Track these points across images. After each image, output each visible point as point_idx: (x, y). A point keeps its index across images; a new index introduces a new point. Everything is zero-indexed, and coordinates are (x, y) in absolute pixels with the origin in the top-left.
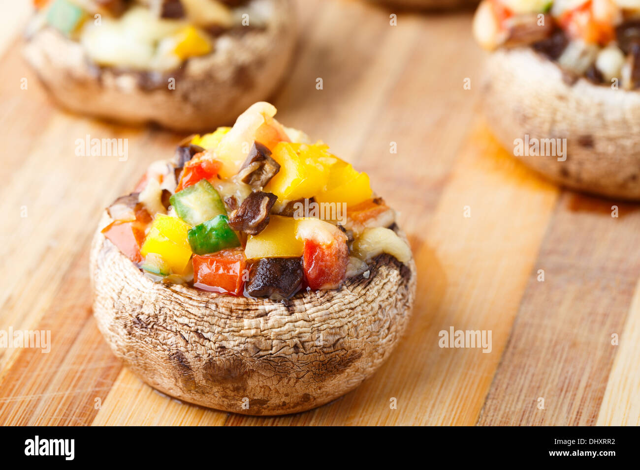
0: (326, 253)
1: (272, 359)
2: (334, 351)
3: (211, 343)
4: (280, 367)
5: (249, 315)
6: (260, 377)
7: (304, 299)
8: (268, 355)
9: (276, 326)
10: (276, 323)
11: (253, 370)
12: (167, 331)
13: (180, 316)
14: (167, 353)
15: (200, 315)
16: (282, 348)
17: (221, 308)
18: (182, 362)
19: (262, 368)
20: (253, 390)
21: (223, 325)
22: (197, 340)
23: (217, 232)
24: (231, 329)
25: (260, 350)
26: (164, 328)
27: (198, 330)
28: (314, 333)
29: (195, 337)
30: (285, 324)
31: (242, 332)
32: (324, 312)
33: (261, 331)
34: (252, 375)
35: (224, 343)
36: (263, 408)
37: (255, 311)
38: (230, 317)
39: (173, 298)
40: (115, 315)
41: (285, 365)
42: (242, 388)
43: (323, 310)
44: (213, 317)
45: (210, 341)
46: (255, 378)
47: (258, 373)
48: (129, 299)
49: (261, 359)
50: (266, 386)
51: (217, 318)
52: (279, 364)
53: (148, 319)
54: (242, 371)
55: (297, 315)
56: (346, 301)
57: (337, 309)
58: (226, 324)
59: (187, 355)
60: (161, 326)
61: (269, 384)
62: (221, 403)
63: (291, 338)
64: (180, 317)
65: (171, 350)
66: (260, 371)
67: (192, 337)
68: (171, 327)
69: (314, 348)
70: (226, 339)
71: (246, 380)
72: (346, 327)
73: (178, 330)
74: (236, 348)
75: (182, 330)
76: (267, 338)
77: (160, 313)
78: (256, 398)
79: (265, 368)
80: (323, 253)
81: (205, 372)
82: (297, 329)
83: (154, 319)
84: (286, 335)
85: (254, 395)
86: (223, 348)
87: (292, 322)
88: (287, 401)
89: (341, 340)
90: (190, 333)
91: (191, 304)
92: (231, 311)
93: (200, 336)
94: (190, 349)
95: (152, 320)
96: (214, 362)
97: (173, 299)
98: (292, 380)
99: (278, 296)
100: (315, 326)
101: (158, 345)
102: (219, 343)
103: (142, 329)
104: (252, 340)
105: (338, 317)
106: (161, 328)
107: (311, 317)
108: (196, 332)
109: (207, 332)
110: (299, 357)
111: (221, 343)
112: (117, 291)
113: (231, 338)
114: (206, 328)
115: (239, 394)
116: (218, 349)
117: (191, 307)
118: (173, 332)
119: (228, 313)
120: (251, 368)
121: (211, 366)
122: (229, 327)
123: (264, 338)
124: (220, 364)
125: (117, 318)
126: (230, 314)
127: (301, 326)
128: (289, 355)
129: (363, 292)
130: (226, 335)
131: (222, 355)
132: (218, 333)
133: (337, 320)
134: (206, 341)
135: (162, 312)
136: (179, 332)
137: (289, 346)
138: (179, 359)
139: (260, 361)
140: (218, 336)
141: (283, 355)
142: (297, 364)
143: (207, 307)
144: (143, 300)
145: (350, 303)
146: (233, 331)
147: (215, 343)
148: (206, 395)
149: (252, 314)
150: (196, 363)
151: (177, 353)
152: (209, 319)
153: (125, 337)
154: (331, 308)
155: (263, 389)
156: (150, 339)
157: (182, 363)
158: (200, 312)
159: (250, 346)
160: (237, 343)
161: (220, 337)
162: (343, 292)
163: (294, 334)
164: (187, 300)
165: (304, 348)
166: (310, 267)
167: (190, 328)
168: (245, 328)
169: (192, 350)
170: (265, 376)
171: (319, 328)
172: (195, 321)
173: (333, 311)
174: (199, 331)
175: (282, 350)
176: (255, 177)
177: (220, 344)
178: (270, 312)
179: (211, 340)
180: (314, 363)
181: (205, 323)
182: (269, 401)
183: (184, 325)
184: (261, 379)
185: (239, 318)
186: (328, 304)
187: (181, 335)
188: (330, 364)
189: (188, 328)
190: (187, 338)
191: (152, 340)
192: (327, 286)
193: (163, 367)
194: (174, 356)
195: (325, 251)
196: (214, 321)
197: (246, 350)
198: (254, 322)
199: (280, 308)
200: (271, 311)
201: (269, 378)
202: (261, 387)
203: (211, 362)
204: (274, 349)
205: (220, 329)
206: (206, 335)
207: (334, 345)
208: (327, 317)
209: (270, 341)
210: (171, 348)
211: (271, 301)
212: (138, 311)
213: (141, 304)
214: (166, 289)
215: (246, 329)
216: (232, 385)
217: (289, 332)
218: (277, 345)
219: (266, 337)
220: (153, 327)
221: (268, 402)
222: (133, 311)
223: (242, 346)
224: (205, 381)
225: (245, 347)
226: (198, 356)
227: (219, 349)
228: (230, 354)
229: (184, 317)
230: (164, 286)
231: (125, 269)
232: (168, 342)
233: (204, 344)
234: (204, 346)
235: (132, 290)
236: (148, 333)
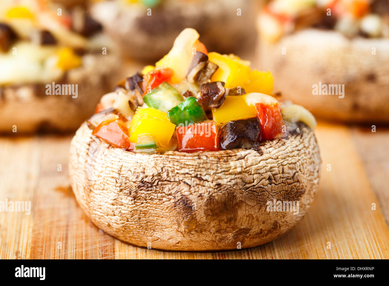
0: (275, 111)
1: (255, 189)
2: (293, 183)
3: (210, 182)
4: (261, 197)
5: (232, 159)
6: (247, 207)
7: (266, 146)
8: (252, 186)
9: (254, 164)
10: (253, 161)
11: (242, 201)
12: (171, 183)
13: (181, 168)
14: (172, 201)
15: (196, 164)
16: (261, 180)
17: (210, 157)
18: (186, 204)
19: (248, 198)
20: (241, 220)
21: (216, 168)
22: (198, 183)
23: (189, 110)
24: (223, 170)
25: (246, 183)
26: (168, 181)
27: (197, 175)
28: (280, 168)
29: (196, 181)
30: (259, 162)
31: (231, 171)
32: (284, 152)
33: (244, 169)
34: (241, 205)
35: (220, 181)
36: (246, 237)
37: (236, 156)
38: (219, 162)
39: (169, 159)
40: (118, 189)
41: (263, 194)
42: (234, 218)
43: (281, 150)
44: (207, 164)
45: (208, 181)
46: (244, 207)
47: (246, 203)
48: (131, 171)
49: (248, 190)
50: (251, 214)
51: (209, 164)
52: (260, 194)
53: (153, 179)
54: (234, 202)
55: (265, 156)
56: (294, 145)
57: (291, 150)
58: (218, 167)
59: (191, 197)
60: (166, 180)
61: (253, 213)
62: (214, 239)
63: (266, 172)
64: (181, 169)
65: (176, 198)
66: (247, 202)
67: (194, 181)
68: (174, 178)
69: (282, 179)
70: (219, 178)
71: (237, 211)
72: (298, 164)
73: (181, 179)
74: (229, 183)
75: (184, 179)
76: (249, 174)
77: (162, 171)
78: (242, 227)
79: (250, 199)
80: (272, 111)
81: (206, 208)
82: (268, 165)
83: (157, 177)
84: (262, 170)
85: (241, 224)
86: (219, 185)
87: (263, 160)
88: (264, 229)
89: (297, 174)
90: (191, 179)
91: (186, 159)
92: (219, 159)
93: (200, 179)
94: (193, 191)
95: (156, 178)
96: (214, 198)
97: (169, 160)
99: (248, 145)
100: (279, 162)
101: (164, 197)
102: (216, 181)
103: (147, 189)
104: (240, 176)
105: (292, 155)
106: (166, 182)
107: (276, 156)
108: (196, 177)
109: (205, 175)
110: (272, 187)
111: (217, 181)
112: (117, 171)
113: (223, 177)
114: (203, 172)
115: (231, 225)
116: (215, 186)
117: (187, 161)
118: (177, 182)
119: (216, 159)
120: (241, 199)
121: (211, 202)
122: (221, 169)
123: (247, 174)
124: (218, 199)
125: (121, 190)
126: (218, 160)
127: (271, 163)
128: (265, 186)
129: (301, 140)
130: (220, 175)
131: (219, 190)
132: (214, 174)
133: (292, 158)
134: (205, 182)
135: (164, 170)
136: (182, 180)
137: (265, 178)
138: (184, 202)
139: (247, 193)
140: (214, 176)
141: (262, 186)
142: (271, 193)
143: (199, 158)
144: (144, 167)
145: (297, 146)
146: (224, 171)
147: (212, 182)
148: (203, 233)
149: (234, 158)
150: (199, 202)
151: (182, 198)
152: (204, 165)
153: (130, 203)
154: (287, 149)
155: (248, 218)
156: (156, 195)
157: (187, 206)
158: (196, 162)
159: (239, 181)
160: (229, 180)
161: (216, 177)
162: (290, 139)
163: (268, 168)
164: (182, 157)
165: (275, 179)
166: (265, 122)
167: (191, 175)
168: (232, 168)
169: (195, 192)
170: (250, 206)
171: (283, 163)
172: (194, 169)
173: (288, 152)
174: (199, 176)
175: (261, 182)
176: (202, 74)
177: (216, 182)
178: (245, 156)
179: (209, 180)
180: (281, 193)
181: (202, 169)
182: (250, 230)
183: (185, 174)
184: (247, 208)
185: (226, 161)
186: (284, 147)
187: (185, 182)
188: (291, 194)
189: (189, 176)
190: (189, 183)
191: (157, 195)
192: (280, 136)
193: (166, 218)
194: (179, 201)
195: (273, 109)
196: (209, 166)
197: (236, 184)
198: (238, 163)
199: (253, 152)
200: (246, 155)
201: (253, 207)
202: (247, 216)
203: (211, 199)
204: (255, 181)
205: (214, 171)
206: (204, 178)
207: (293, 177)
208: (286, 155)
209: (252, 176)
210: (176, 196)
211: (244, 149)
212: (142, 176)
213: (143, 171)
214: (161, 156)
215: (233, 169)
216: (227, 217)
217: (264, 167)
218: (258, 178)
219: (248, 173)
220: (158, 184)
221: (251, 231)
222: (137, 178)
223: (233, 182)
224: (205, 218)
225: (235, 182)
226: (200, 196)
227: (217, 187)
228: (225, 189)
229: (183, 169)
230: (158, 154)
231: (118, 155)
232: (173, 191)
233: (204, 185)
234: (204, 186)
235: (131, 165)
236: (154, 190)
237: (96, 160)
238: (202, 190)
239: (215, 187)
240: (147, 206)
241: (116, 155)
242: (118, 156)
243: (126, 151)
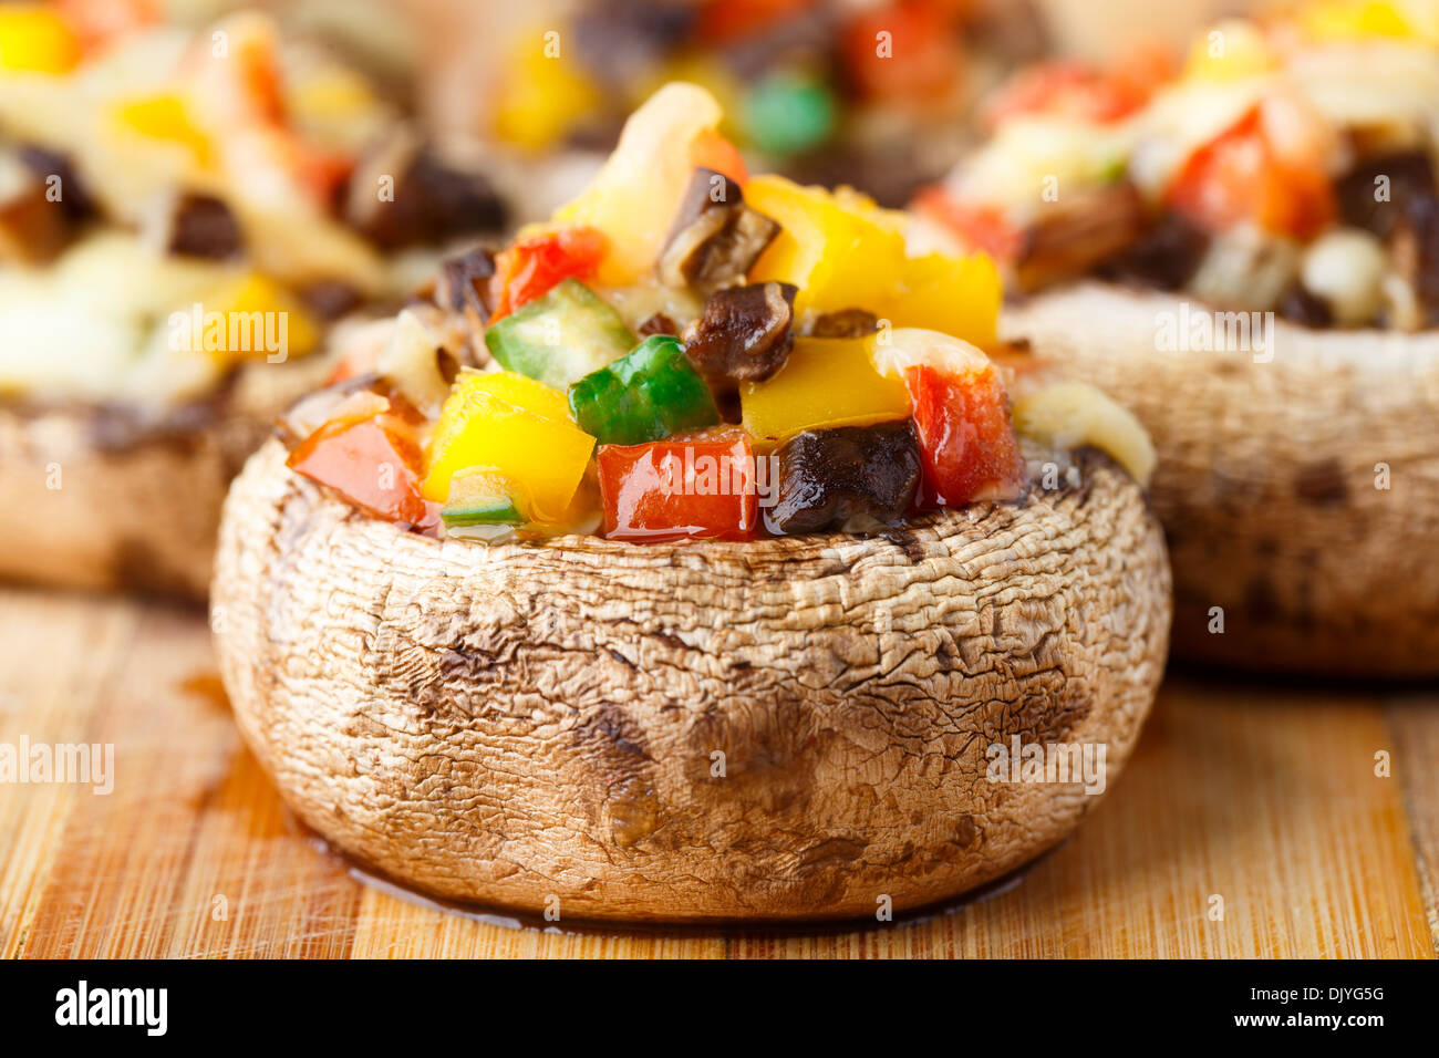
0: (977, 398)
1: (882, 690)
2: (1038, 673)
3: (708, 657)
4: (905, 719)
5: (799, 572)
6: (851, 755)
7: (936, 528)
8: (871, 678)
9: (884, 594)
10: (882, 582)
11: (830, 730)
12: (565, 654)
13: (601, 600)
14: (567, 723)
15: (660, 586)
16: (909, 656)
17: (717, 563)
18: (618, 737)
19: (856, 721)
20: (828, 804)
21: (734, 604)
22: (665, 656)
23: (653, 384)
24: (761, 610)
25: (849, 666)
26: (554, 647)
27: (662, 626)
28: (984, 612)
29: (656, 649)
30: (905, 588)
31: (792, 616)
32: (1003, 554)
33: (845, 611)
34: (829, 747)
35: (747, 654)
36: (849, 871)
37: (815, 561)
38: (748, 582)
39: (563, 565)
40: (371, 672)
41: (915, 710)
42: (799, 797)
43: (995, 548)
44: (702, 587)
45: (702, 653)
46: (837, 755)
47: (845, 739)
48: (419, 606)
49: (854, 691)
50: (866, 784)
51: (712, 588)
52: (902, 708)
53: (496, 638)
54: (801, 736)
55: (930, 565)
56: (1050, 531)
57: (1032, 548)
58: (742, 599)
59: (636, 711)
60: (544, 644)
61: (873, 780)
62: (724, 874)
63: (930, 627)
64: (603, 604)
65: (582, 711)
66: (850, 735)
67: (648, 651)
68: (576, 638)
69: (991, 657)
70: (747, 642)
71: (811, 770)
72: (1060, 601)
73: (599, 640)
74: (781, 663)
75: (612, 639)
76: (862, 629)
77: (533, 608)
78: (833, 833)
79: (864, 724)
80: (969, 398)
81: (692, 753)
82: (939, 599)
83: (514, 631)
84: (915, 617)
85: (829, 822)
86: (744, 667)
87: (921, 580)
88: (918, 842)
89: (1053, 640)
90: (639, 642)
91: (626, 565)
92: (750, 569)
93: (674, 643)
94: (645, 688)
95: (510, 634)
96: (721, 716)
97: (563, 567)
98: (935, 760)
99: (869, 524)
100: (985, 591)
101: (535, 707)
102: (731, 654)
103: (476, 677)
104: (825, 636)
105: (1037, 568)
106: (543, 652)
107: (972, 567)
108: (658, 633)
109: (693, 629)
110: (951, 683)
111: (736, 654)
112: (368, 605)
113: (762, 636)
114: (686, 617)
115: (787, 820)
116: (729, 672)
117: (628, 572)
118: (585, 650)
119: (739, 571)
120: (827, 724)
121: (711, 731)
122: (753, 606)
123: (854, 633)
124: (739, 719)
125: (382, 679)
126: (746, 573)
127: (949, 591)
128: (925, 678)
129: (1081, 514)
130: (748, 629)
131: (743, 688)
132: (724, 625)
133: (1038, 578)
134: (690, 654)
135: (539, 607)
136: (603, 646)
137: (923, 649)
138: (610, 729)
139: (851, 701)
140: (727, 635)
141: (912, 678)
142: (947, 708)
143: (675, 565)
144: (468, 593)
145: (1059, 535)
146: (765, 617)
147: (718, 657)
148: (683, 849)
149: (808, 569)
150: (665, 728)
151: (602, 712)
152: (692, 592)
153: (413, 728)
154: (1017, 545)
155: (855, 799)
156: (506, 699)
157: (620, 742)
158: (661, 577)
159: (820, 653)
160: (781, 648)
161: (732, 638)
162: (1033, 508)
163: (936, 612)
164: (610, 559)
165: (963, 656)
166: (940, 437)
167: (640, 627)
168: (798, 605)
169: (650, 690)
170: (864, 752)
171: (997, 596)
172: (650, 604)
173: (1023, 553)
174: (668, 631)
175: (908, 661)
176: (715, 252)
177: (733, 658)
178: (853, 563)
179: (705, 649)
180: (989, 707)
181: (681, 605)
182: (866, 843)
183: (615, 622)
184: (852, 761)
185: (777, 580)
186: (1008, 536)
187: (614, 653)
188: (1029, 715)
189: (632, 628)
190: (632, 658)
191: (512, 701)
192: (993, 493)
194: (592, 725)
195: (972, 391)
196: (707, 594)
197: (810, 666)
198: (821, 587)
199: (886, 550)
200: (858, 559)
201: (874, 756)
202: (851, 792)
203: (713, 718)
204: (886, 660)
205: (728, 615)
206: (688, 639)
207: (1037, 651)
208: (1013, 565)
209: (873, 637)
210: (581, 705)
211: (851, 538)
212: (457, 624)
213: (464, 608)
214: (534, 551)
215: (801, 609)
216: (772, 790)
217: (921, 607)
218: (895, 647)
219: (860, 625)
220: (514, 655)
221: (866, 849)
222: (439, 632)
223: (800, 658)
224: (687, 790)
225: (806, 657)
226: (672, 706)
227: (734, 673)
228: (767, 683)
229: (612, 602)
230: (524, 545)
231: (377, 547)
232: (570, 687)
233: (686, 664)
234: (686, 670)
235: (420, 584)
236: (498, 681)
237: (301, 565)
238: (678, 685)
239: (728, 676)
240: (477, 742)
241: (371, 549)
242: (377, 552)
243: (408, 534)
